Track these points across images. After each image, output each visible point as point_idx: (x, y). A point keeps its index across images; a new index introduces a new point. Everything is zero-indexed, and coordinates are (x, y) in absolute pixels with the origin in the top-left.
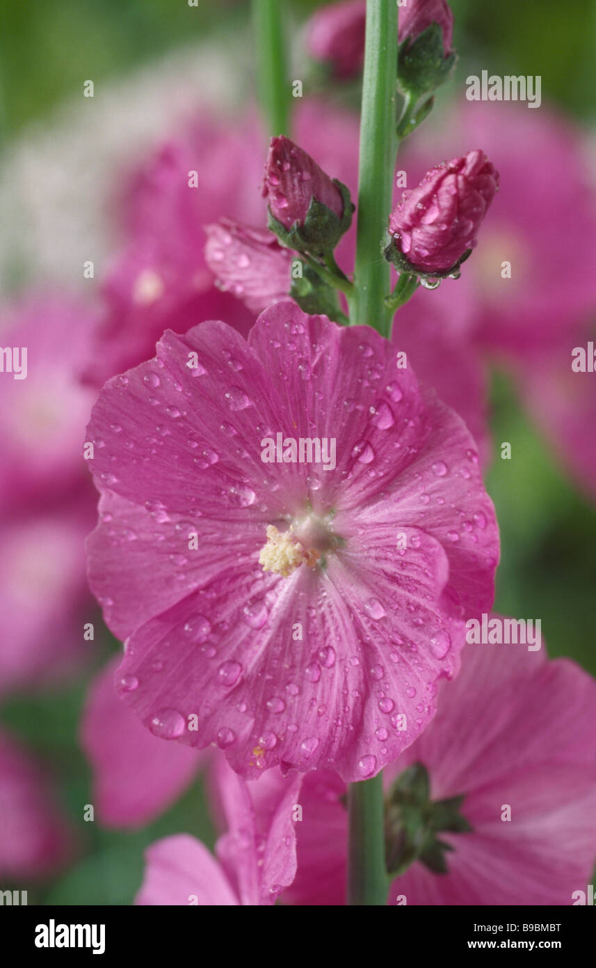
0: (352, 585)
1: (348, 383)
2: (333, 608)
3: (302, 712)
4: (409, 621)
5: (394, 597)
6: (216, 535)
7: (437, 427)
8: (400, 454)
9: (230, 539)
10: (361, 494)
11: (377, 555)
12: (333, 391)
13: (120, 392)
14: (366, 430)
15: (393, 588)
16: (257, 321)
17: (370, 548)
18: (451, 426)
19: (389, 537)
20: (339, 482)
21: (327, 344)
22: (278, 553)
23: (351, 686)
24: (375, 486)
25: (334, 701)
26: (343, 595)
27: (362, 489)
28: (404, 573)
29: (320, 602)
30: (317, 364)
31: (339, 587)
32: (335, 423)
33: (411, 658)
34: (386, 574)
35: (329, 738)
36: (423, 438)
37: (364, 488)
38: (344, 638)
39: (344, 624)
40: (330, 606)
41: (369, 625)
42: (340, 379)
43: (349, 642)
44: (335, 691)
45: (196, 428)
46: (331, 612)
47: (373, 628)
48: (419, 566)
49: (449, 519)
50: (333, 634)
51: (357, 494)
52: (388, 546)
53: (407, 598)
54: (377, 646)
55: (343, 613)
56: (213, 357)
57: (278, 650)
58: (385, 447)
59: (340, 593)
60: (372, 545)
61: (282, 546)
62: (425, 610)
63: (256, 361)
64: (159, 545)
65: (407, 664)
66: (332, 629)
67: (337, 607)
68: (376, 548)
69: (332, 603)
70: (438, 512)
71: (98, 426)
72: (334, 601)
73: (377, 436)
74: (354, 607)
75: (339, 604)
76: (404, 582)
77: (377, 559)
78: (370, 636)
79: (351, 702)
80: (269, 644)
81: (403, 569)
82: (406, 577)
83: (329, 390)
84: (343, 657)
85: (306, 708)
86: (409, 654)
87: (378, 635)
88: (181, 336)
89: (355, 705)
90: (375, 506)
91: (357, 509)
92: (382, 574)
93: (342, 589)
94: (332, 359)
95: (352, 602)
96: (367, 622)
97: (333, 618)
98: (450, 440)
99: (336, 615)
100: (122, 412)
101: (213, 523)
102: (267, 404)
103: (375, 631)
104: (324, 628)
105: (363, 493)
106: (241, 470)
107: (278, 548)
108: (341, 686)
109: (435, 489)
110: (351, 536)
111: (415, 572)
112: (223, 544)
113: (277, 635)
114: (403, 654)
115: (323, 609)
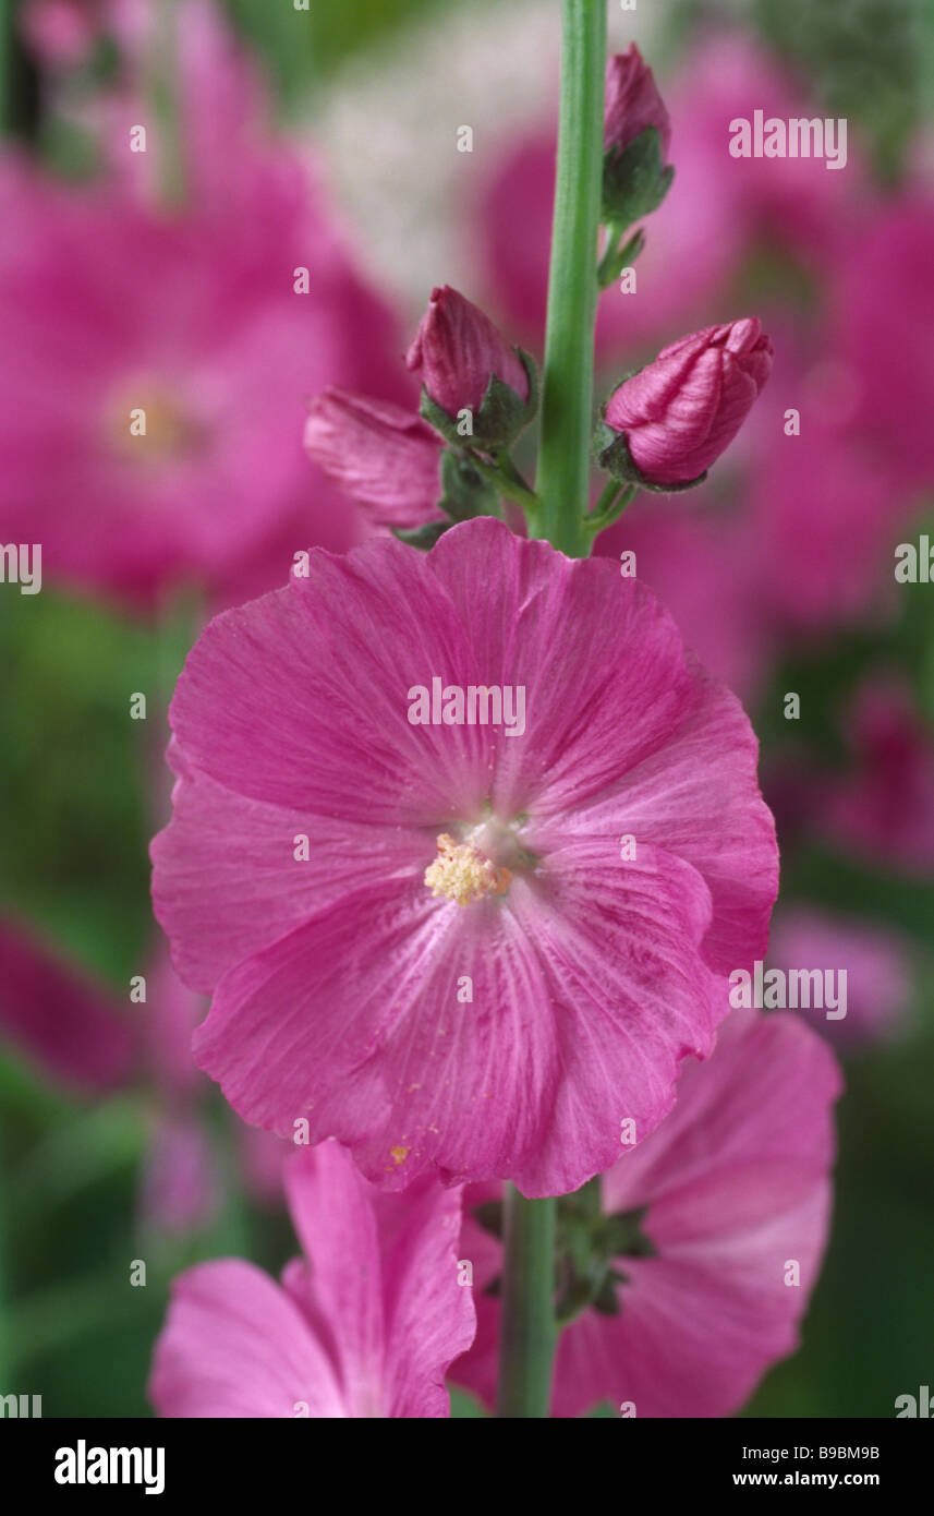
0: (547, 921)
1: (573, 637)
2: (514, 952)
3: (461, 1097)
4: (634, 974)
5: (611, 940)
6: (347, 843)
7: (697, 706)
8: (638, 740)
9: (367, 849)
10: (571, 793)
11: (588, 881)
12: (548, 649)
13: (234, 632)
14: (589, 704)
15: (610, 927)
16: (437, 543)
17: (578, 870)
18: (718, 707)
19: (608, 855)
20: (539, 776)
21: (544, 582)
22: (458, 873)
23: (538, 1063)
24: (593, 784)
25: (513, 1084)
26: (530, 934)
27: (573, 786)
28: (629, 907)
29: (495, 944)
30: (527, 609)
31: (524, 923)
32: (545, 693)
33: (630, 1027)
34: (600, 907)
35: (507, 1136)
36: (677, 721)
37: (577, 786)
38: (529, 994)
39: (530, 977)
40: (509, 950)
41: (568, 978)
42: (561, 630)
43: (537, 1001)
44: (514, 1069)
45: (339, 690)
46: (511, 958)
47: (574, 982)
48: (652, 898)
49: (702, 834)
50: (512, 990)
51: (564, 794)
52: (606, 869)
53: (630, 942)
54: (578, 1008)
55: (529, 959)
56: (379, 589)
57: (430, 1011)
58: (616, 730)
59: (526, 932)
60: (581, 867)
61: (464, 863)
62: (658, 961)
63: (442, 598)
64: (259, 854)
65: (624, 1035)
66: (511, 982)
67: (520, 952)
68: (587, 870)
69: (512, 945)
70: (686, 824)
71: (194, 681)
72: (516, 941)
73: (604, 713)
74: (547, 953)
75: (524, 949)
76: (625, 919)
77: (587, 886)
78: (568, 993)
79: (538, 1085)
80: (418, 1001)
81: (627, 901)
82: (629, 912)
83: (542, 646)
84: (527, 1022)
85: (467, 1093)
86: (627, 1022)
87: (580, 993)
88: (336, 556)
89: (544, 1090)
90: (589, 811)
91: (561, 815)
92: (595, 908)
93: (529, 926)
94: (553, 603)
95: (544, 944)
96: (566, 973)
97: (513, 967)
98: (714, 725)
99: (518, 962)
100: (233, 661)
101: (346, 825)
102: (448, 661)
103: (578, 987)
104: (497, 980)
105: (576, 792)
106: (397, 751)
107: (457, 865)
108: (523, 1063)
109: (685, 791)
110: (549, 852)
111: (645, 907)
112: (355, 857)
113: (431, 989)
114: (619, 1022)
115: (498, 953)
